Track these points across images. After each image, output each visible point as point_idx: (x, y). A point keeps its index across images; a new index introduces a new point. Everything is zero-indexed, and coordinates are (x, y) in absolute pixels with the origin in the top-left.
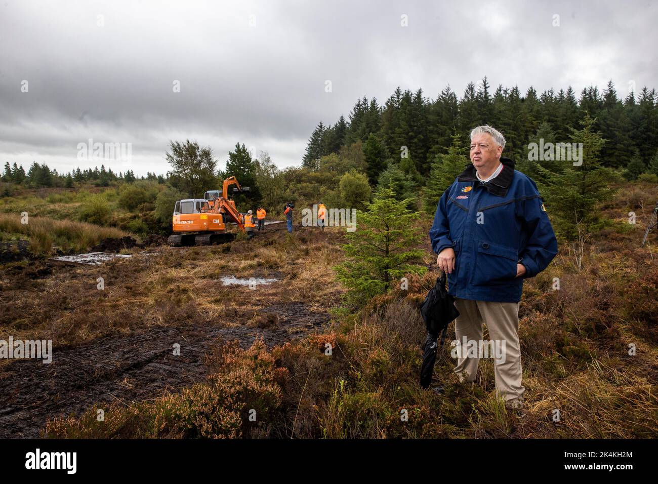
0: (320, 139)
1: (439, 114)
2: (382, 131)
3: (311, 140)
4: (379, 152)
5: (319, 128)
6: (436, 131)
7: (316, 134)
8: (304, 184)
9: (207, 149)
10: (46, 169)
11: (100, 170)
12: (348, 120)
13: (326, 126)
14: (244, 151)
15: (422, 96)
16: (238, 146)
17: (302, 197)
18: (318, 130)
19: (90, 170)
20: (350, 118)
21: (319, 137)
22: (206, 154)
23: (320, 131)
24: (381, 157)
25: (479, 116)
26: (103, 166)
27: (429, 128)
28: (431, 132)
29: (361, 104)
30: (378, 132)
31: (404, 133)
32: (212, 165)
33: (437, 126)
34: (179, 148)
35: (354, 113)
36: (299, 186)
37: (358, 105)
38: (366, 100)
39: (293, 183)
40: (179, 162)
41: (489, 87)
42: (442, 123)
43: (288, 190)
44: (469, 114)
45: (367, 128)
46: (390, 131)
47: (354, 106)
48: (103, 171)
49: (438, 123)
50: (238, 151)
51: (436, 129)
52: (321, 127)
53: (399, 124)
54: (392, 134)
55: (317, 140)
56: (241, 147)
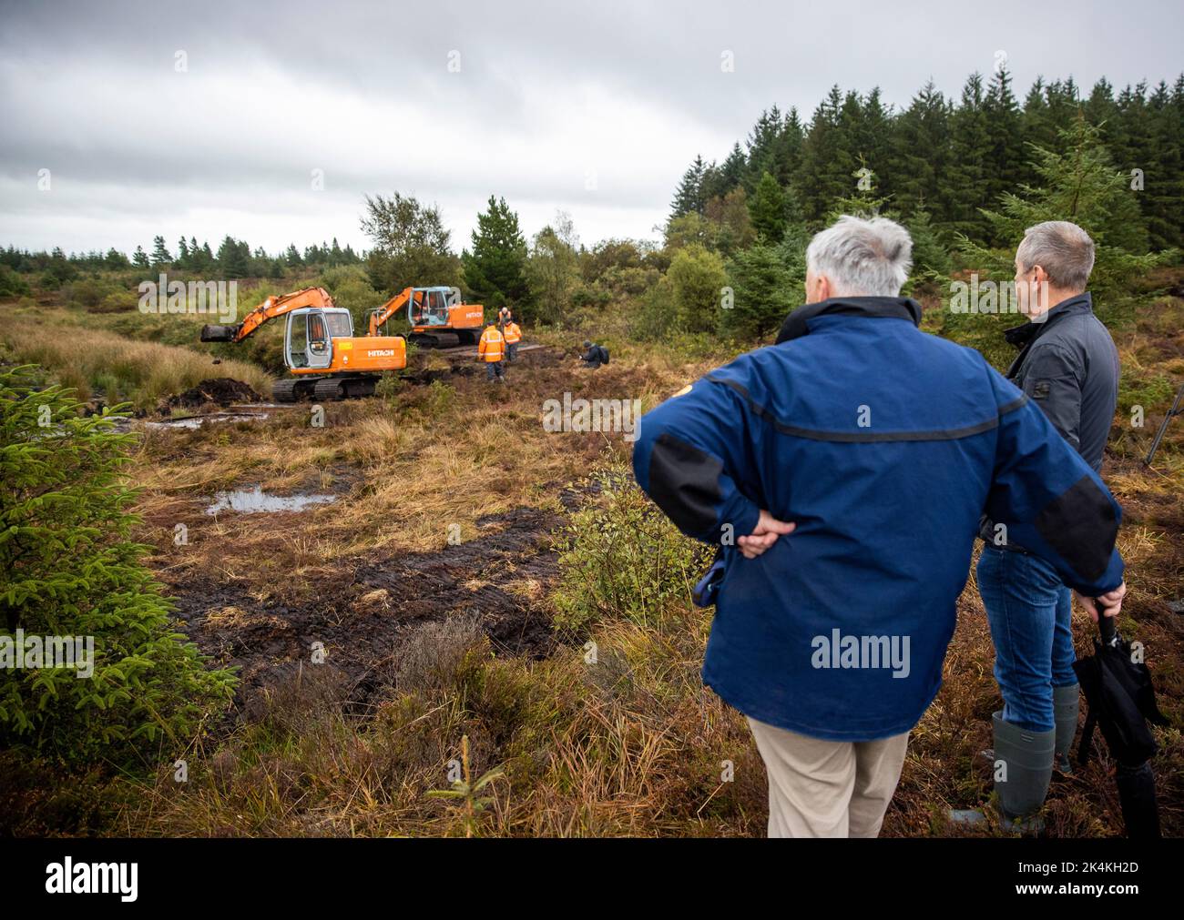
0: (697, 185)
1: (911, 136)
2: (803, 168)
3: (681, 188)
4: (780, 210)
5: (695, 165)
6: (906, 167)
7: (691, 176)
8: (631, 271)
9: (433, 209)
10: (244, 247)
11: (330, 246)
12: (746, 151)
13: (708, 162)
14: (504, 210)
15: (881, 101)
16: (492, 202)
17: (624, 295)
18: (693, 169)
19: (315, 248)
20: (749, 145)
21: (696, 181)
22: (432, 217)
23: (698, 171)
24: (784, 218)
25: (989, 138)
26: (335, 240)
27: (891, 161)
28: (896, 169)
29: (767, 119)
30: (796, 171)
31: (843, 173)
32: (443, 238)
33: (906, 159)
34: (384, 208)
35: (755, 137)
36: (623, 273)
37: (764, 122)
38: (776, 111)
39: (612, 268)
40: (384, 234)
41: (1010, 80)
42: (916, 154)
43: (597, 282)
44: (970, 134)
45: (777, 163)
46: (817, 169)
47: (756, 123)
48: (337, 248)
49: (910, 152)
50: (494, 210)
51: (903, 164)
52: (699, 163)
53: (836, 157)
54: (821, 173)
55: (692, 187)
56: (498, 204)
